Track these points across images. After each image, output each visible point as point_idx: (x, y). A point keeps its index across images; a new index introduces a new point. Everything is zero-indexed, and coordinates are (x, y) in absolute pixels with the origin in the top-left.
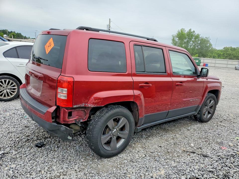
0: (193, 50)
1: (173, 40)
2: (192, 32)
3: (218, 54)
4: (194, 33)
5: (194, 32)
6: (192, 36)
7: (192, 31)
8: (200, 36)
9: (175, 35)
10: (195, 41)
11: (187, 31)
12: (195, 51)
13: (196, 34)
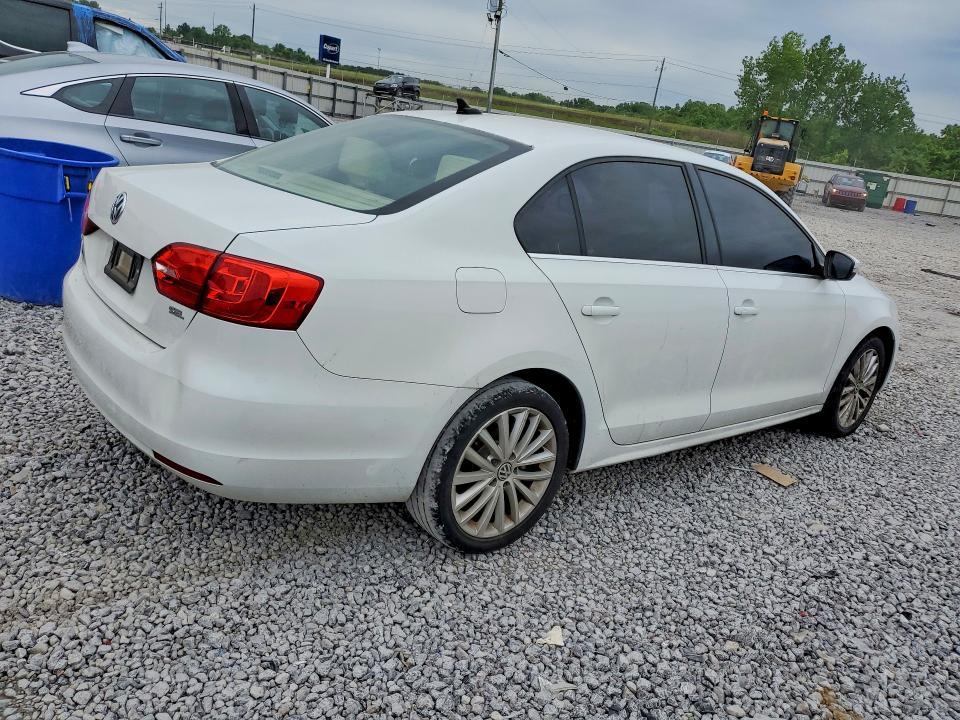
0: (825, 131)
1: (745, 81)
2: (831, 52)
3: (932, 154)
4: (840, 58)
5: (841, 49)
6: (830, 68)
7: (833, 45)
8: (867, 72)
9: (754, 61)
10: (840, 91)
11: (809, 46)
12: (834, 136)
13: (847, 61)
